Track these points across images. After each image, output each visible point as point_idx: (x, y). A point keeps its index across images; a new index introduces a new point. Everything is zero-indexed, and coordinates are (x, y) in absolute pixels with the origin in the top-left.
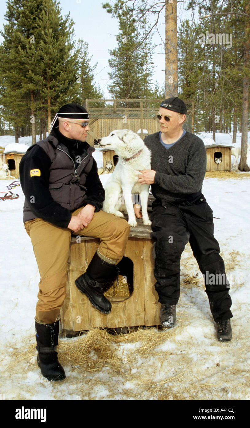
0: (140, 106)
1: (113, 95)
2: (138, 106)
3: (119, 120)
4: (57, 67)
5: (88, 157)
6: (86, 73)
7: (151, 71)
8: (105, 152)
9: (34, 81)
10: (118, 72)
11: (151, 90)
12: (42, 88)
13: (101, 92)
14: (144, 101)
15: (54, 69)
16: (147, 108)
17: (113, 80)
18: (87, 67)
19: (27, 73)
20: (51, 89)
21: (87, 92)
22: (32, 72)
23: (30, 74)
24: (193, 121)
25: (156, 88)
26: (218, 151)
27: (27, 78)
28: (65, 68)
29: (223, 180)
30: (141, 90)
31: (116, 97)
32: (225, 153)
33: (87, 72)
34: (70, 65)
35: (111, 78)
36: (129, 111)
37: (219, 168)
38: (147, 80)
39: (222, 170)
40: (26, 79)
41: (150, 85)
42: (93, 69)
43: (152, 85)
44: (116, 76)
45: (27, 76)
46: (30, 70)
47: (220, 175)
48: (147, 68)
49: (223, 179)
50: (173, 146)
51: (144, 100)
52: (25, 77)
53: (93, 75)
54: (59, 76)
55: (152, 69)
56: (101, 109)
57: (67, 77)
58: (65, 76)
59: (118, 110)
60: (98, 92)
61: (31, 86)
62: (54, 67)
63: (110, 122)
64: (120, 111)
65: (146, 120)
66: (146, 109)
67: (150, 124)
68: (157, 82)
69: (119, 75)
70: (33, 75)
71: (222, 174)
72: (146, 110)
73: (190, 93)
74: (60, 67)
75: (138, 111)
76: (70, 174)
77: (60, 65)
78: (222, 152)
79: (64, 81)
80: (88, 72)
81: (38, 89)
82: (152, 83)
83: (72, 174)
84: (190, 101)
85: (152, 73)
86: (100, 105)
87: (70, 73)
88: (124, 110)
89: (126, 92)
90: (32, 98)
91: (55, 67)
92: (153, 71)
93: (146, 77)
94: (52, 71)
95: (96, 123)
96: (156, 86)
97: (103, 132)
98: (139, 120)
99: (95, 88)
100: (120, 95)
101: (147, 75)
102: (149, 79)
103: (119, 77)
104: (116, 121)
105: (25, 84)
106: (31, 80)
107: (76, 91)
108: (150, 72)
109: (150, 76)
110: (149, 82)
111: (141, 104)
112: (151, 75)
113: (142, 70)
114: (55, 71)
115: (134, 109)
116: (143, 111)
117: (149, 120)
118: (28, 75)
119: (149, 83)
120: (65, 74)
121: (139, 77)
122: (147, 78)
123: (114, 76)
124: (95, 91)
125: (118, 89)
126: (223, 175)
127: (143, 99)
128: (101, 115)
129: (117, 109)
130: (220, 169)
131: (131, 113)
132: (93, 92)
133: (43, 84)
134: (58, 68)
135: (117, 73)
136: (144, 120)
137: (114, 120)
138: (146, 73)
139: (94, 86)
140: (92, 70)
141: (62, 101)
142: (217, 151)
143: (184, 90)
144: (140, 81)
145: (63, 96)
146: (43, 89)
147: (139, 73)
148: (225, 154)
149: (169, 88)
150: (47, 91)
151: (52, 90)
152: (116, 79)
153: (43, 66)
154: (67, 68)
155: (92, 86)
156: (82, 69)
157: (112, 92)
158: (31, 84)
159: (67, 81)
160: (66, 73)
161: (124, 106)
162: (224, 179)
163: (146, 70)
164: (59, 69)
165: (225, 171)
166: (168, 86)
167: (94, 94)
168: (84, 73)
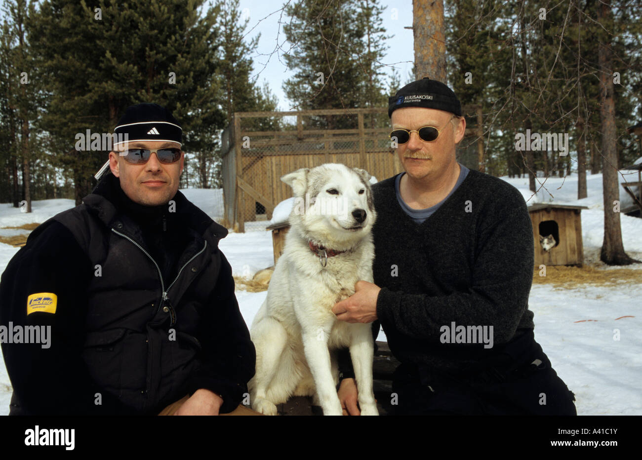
0: (357, 125)
1: (297, 103)
2: (355, 125)
3: (311, 157)
4: (169, 45)
5: (203, 255)
6: (236, 56)
7: (380, 47)
8: (279, 230)
9: (116, 74)
10: (306, 51)
11: (383, 89)
12: (134, 90)
13: (271, 99)
14: (367, 112)
15: (162, 48)
16: (373, 128)
17: (297, 71)
18: (238, 45)
19: (101, 58)
20: (156, 92)
21: (240, 98)
22: (113, 56)
23: (108, 60)
24: (481, 152)
25: (393, 84)
26: (549, 219)
27: (100, 69)
28: (187, 45)
29: (566, 288)
30: (359, 89)
31: (304, 105)
32: (565, 223)
33: (238, 54)
34: (199, 41)
35: (291, 66)
36: (334, 135)
37: (553, 259)
38: (372, 67)
39: (560, 262)
40: (97, 71)
41: (380, 77)
42: (251, 47)
43: (384, 77)
44: (303, 60)
45: (101, 65)
46: (108, 52)
47: (558, 277)
48: (372, 40)
49: (566, 285)
50: (434, 214)
51: (365, 111)
52: (97, 67)
53: (251, 62)
54: (174, 64)
55: (381, 42)
56: (269, 133)
57: (192, 65)
58: (188, 64)
59: (309, 136)
60: (264, 97)
61: (110, 86)
62: (161, 45)
63: (292, 163)
64: (313, 136)
65: (372, 154)
66: (372, 130)
67: (382, 163)
68: (395, 72)
69: (308, 59)
70: (114, 62)
71: (562, 273)
72: (373, 133)
73: (470, 91)
74: (176, 45)
75: (353, 134)
76: (149, 304)
77: (176, 40)
78: (557, 221)
79: (185, 76)
80: (241, 54)
81: (126, 93)
82: (384, 74)
83: (154, 302)
84: (471, 108)
85: (383, 52)
86: (270, 126)
87: (198, 58)
88: (323, 135)
89: (326, 94)
90: (112, 113)
91: (165, 44)
92: (385, 46)
93: (369, 60)
94: (157, 54)
95: (258, 165)
96: (392, 80)
97: (275, 186)
98: (358, 155)
99: (258, 89)
100: (313, 101)
101: (372, 56)
102: (377, 64)
103: (310, 63)
104: (305, 160)
105: (97, 84)
106: (109, 73)
107: (212, 95)
108: (377, 49)
109: (378, 58)
110: (378, 71)
111: (361, 120)
112: (381, 55)
113: (361, 45)
114: (164, 53)
115: (344, 131)
116: (365, 134)
117: (381, 154)
118: (102, 62)
119: (377, 74)
120: (186, 59)
121: (353, 61)
122: (373, 63)
123: (297, 61)
124: (256, 95)
125: (308, 88)
126: (565, 275)
127: (365, 107)
128: (270, 148)
129: (307, 132)
130: (556, 261)
131: (339, 139)
132: (253, 99)
133: (136, 82)
134: (172, 46)
135: (304, 55)
136: (368, 155)
137: (301, 157)
138: (369, 52)
139: (256, 85)
140: (248, 50)
141: (181, 118)
142: (545, 219)
143: (457, 84)
144: (356, 69)
145: (184, 106)
146: (139, 93)
147: (354, 51)
148: (565, 226)
149: (425, 68)
150: (148, 97)
151: (159, 95)
152: (303, 67)
153: (136, 42)
154: (193, 45)
155: (251, 86)
156: (227, 48)
157: (295, 97)
158: (109, 82)
159: (192, 74)
160: (189, 56)
161: (323, 126)
162: (570, 285)
163: (369, 46)
164: (173, 49)
165: (567, 265)
166: (421, 63)
167: (254, 103)
168: (231, 57)
